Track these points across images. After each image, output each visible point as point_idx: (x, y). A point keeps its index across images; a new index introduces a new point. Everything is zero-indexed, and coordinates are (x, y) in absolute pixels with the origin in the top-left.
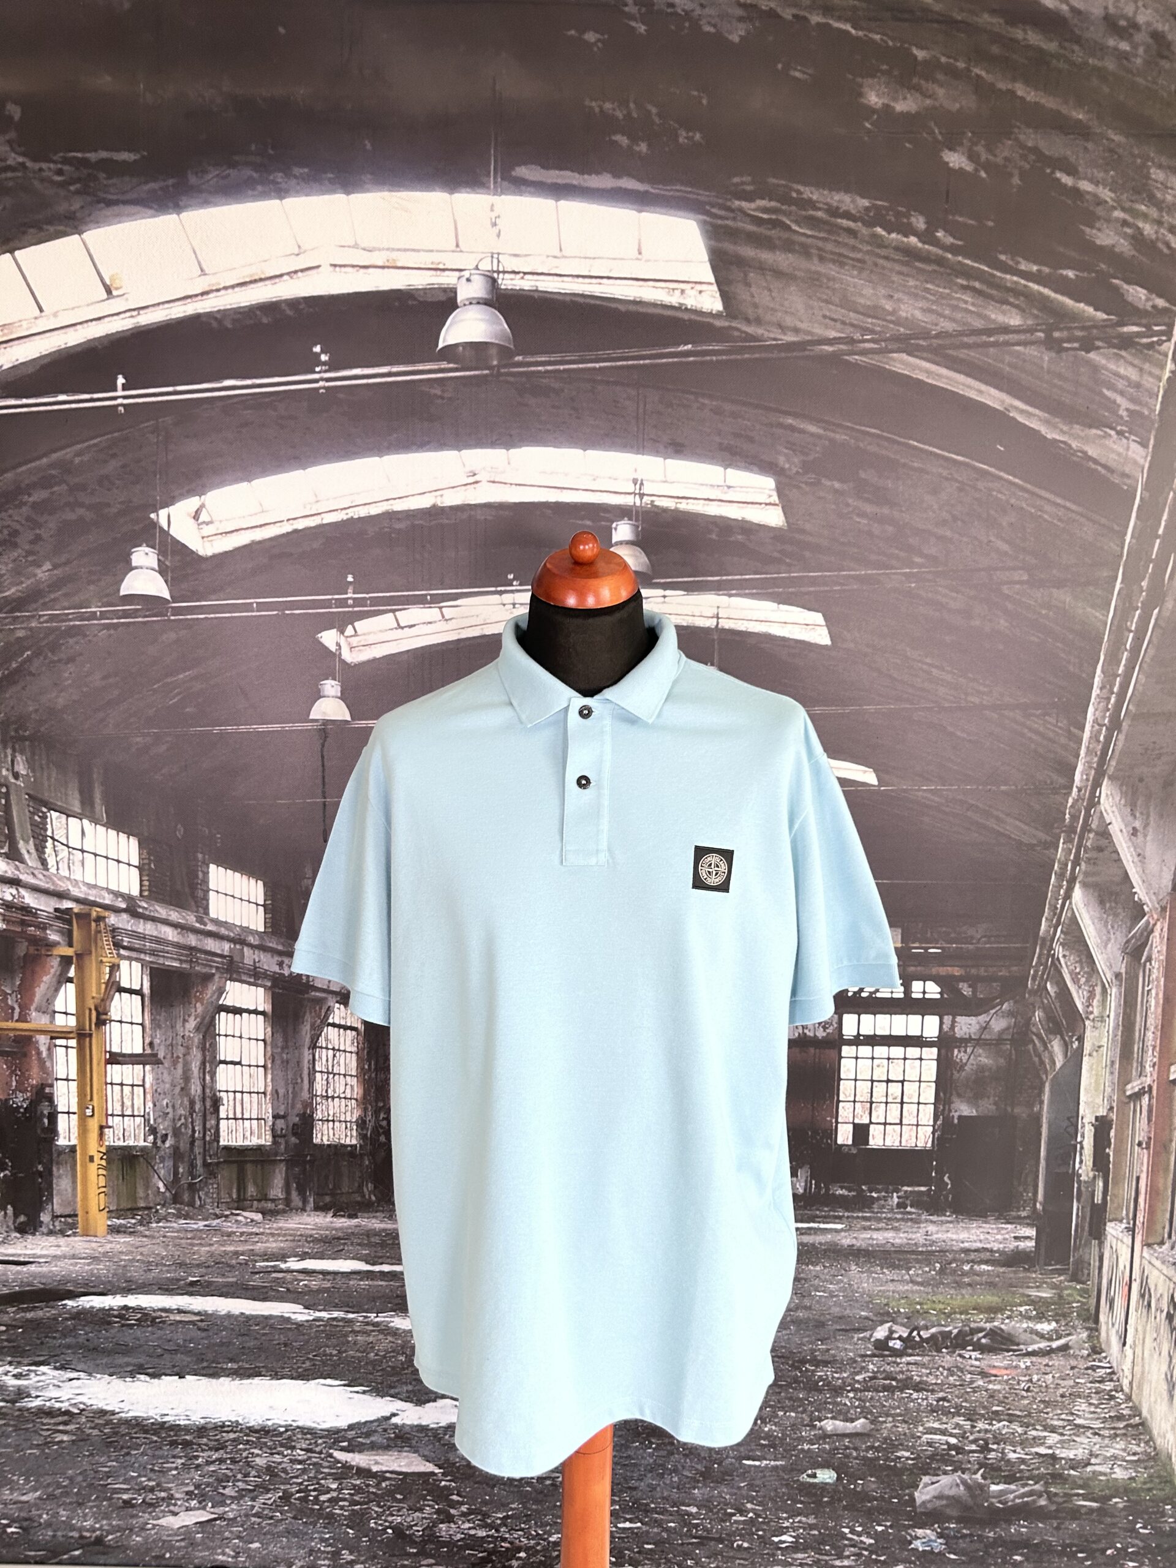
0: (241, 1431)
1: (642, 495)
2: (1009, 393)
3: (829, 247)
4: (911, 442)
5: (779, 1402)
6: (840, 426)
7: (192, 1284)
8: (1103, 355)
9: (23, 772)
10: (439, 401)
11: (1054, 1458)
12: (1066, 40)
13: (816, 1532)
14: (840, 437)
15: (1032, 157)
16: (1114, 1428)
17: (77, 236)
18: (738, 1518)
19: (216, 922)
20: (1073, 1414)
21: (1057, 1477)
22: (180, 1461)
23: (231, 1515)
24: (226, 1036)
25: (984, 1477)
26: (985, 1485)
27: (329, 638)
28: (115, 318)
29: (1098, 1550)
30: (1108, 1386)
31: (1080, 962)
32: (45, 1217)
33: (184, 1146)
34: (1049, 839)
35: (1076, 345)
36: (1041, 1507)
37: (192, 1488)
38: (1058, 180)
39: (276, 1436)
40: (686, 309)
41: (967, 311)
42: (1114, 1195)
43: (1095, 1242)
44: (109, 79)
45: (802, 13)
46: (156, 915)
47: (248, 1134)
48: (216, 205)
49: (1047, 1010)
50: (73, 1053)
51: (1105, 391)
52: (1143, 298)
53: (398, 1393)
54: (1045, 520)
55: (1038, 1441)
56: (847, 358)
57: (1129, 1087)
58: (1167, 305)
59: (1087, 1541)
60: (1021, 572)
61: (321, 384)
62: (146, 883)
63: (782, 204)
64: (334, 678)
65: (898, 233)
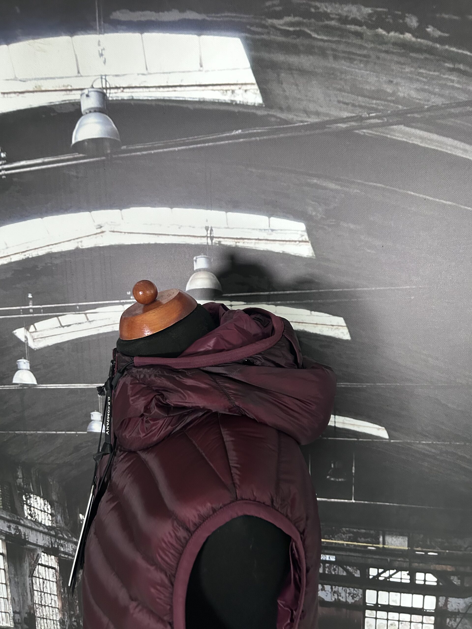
1: (212, 238)
3: (342, 47)
4: (409, 192)
6: (353, 183)
10: (76, 180)
14: (353, 191)
27: (20, 333)
40: (236, 104)
41: (453, 88)
56: (357, 131)
61: (4, 172)
63: (304, 18)
64: (25, 358)
65: (396, 31)
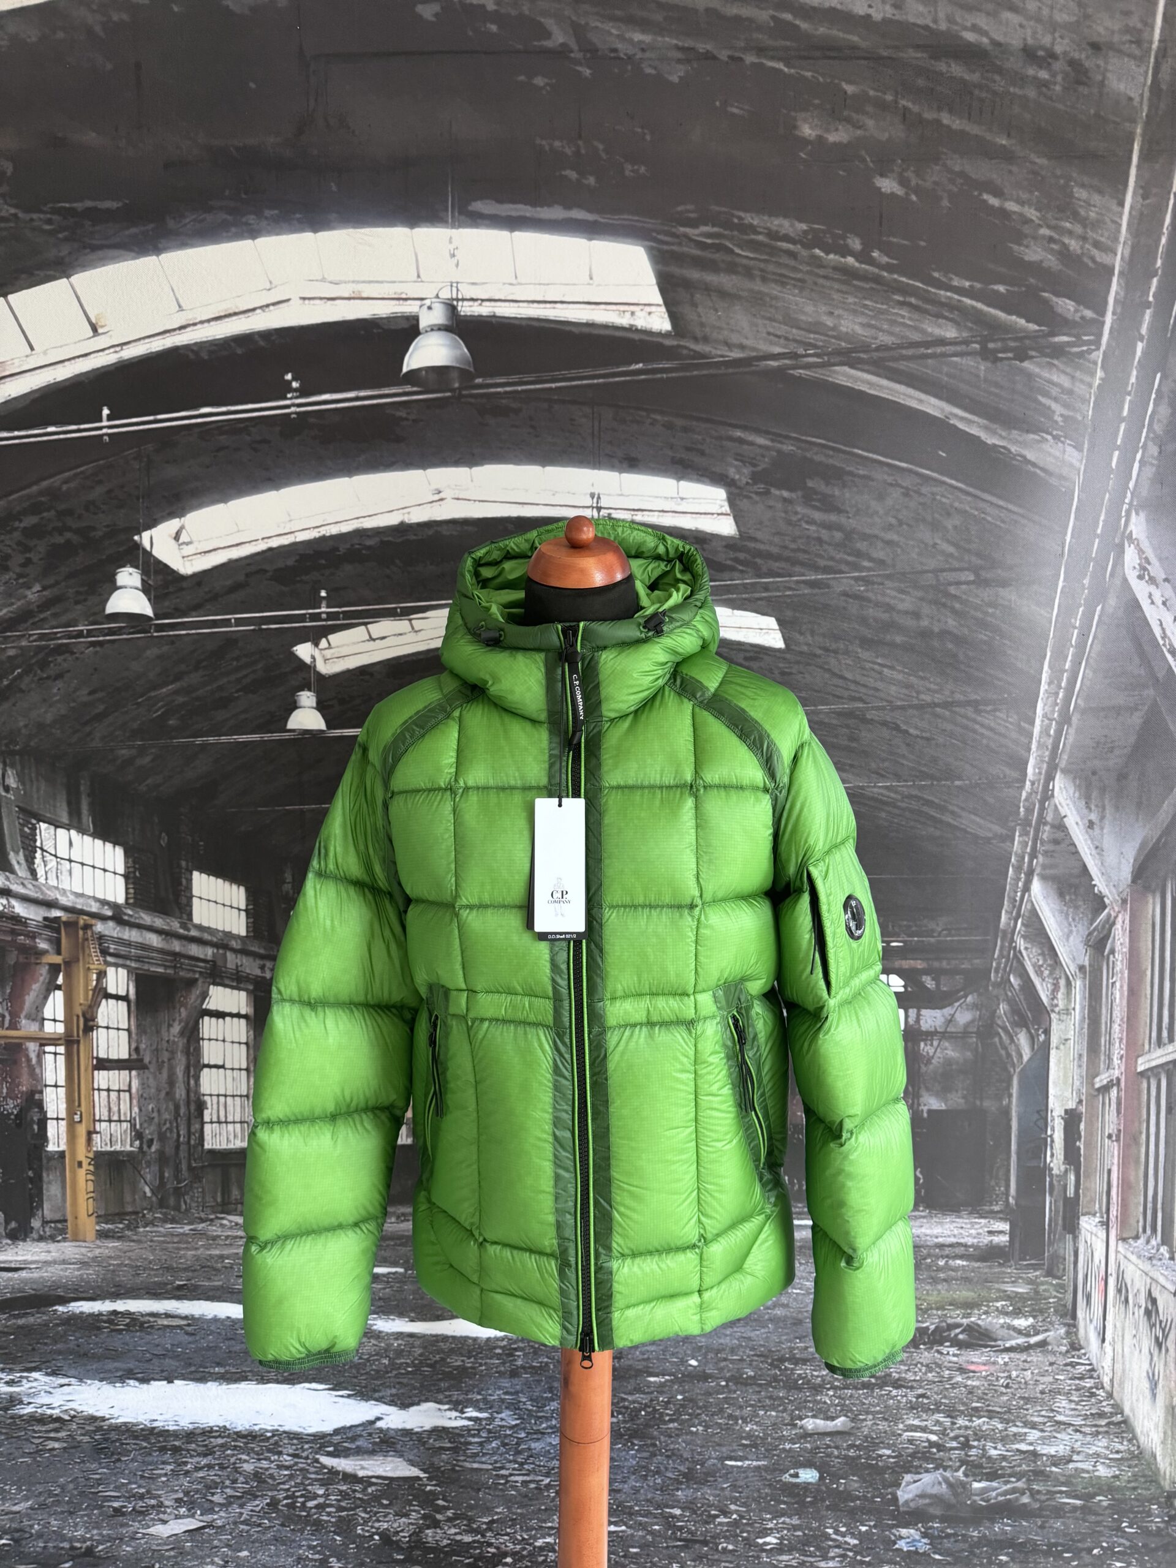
0: (229, 1436)
1: (599, 509)
2: (949, 401)
3: (771, 268)
4: (856, 451)
5: (760, 1401)
6: (787, 437)
7: (180, 1287)
8: (1039, 365)
9: (14, 785)
10: (405, 423)
11: (1035, 1454)
12: (987, 71)
13: (800, 1533)
14: (788, 448)
15: (960, 181)
16: (1096, 1426)
17: (65, 280)
18: (722, 1519)
19: (200, 928)
20: (1053, 1411)
21: (1039, 1474)
22: (169, 1467)
23: (219, 1523)
24: (210, 1040)
25: (966, 1475)
26: (967, 1483)
27: (304, 651)
28: (101, 354)
29: (1084, 1549)
30: (1088, 1383)
31: (1043, 954)
32: (36, 1223)
33: (169, 1150)
34: (1004, 832)
35: (1010, 355)
36: (1024, 1505)
37: (181, 1495)
38: (985, 201)
39: (260, 1441)
40: (637, 330)
41: (904, 325)
42: (1087, 1189)
43: (1069, 1237)
44: (94, 134)
45: (737, 54)
46: (142, 922)
47: (231, 1137)
48: (192, 246)
49: (1011, 1002)
50: (61, 1059)
51: (1040, 398)
52: (1072, 309)
53: (383, 1397)
54: (989, 522)
55: (1018, 1438)
56: (791, 372)
57: (1097, 1080)
58: (1094, 316)
59: (1072, 1540)
60: (967, 573)
61: (293, 409)
62: (132, 891)
63: (725, 229)
64: (310, 690)
65: (836, 254)
